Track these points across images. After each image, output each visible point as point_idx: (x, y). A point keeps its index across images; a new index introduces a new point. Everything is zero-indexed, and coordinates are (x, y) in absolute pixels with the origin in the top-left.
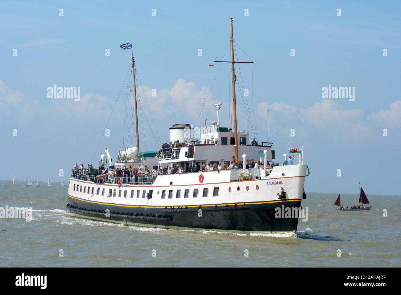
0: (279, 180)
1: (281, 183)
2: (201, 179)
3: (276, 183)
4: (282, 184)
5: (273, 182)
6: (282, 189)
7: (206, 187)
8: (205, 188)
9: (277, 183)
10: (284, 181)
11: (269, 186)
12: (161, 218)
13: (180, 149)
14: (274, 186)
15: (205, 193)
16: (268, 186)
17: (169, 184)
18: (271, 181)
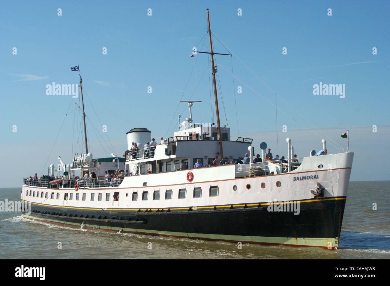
0: (313, 174)
1: (316, 177)
2: (190, 177)
3: (308, 178)
4: (318, 178)
5: (303, 177)
6: (319, 184)
7: (197, 186)
8: (195, 187)
9: (311, 177)
10: (321, 174)
11: (298, 182)
12: (133, 221)
13: (155, 147)
14: (305, 181)
15: (197, 193)
16: (295, 182)
17: (142, 185)
18: (300, 175)
